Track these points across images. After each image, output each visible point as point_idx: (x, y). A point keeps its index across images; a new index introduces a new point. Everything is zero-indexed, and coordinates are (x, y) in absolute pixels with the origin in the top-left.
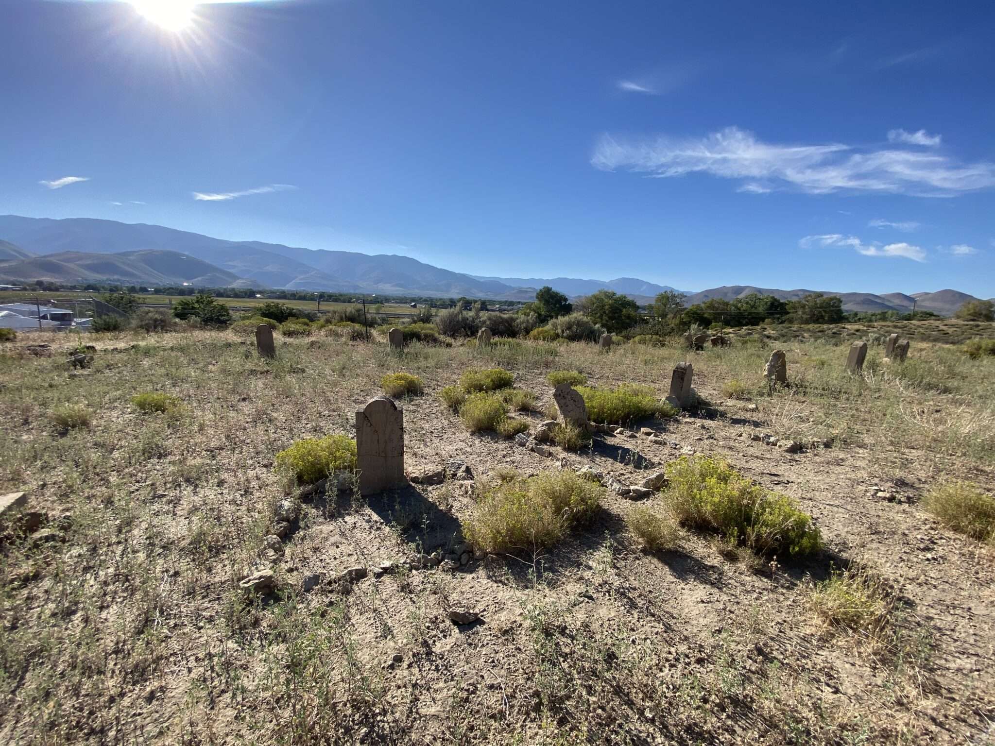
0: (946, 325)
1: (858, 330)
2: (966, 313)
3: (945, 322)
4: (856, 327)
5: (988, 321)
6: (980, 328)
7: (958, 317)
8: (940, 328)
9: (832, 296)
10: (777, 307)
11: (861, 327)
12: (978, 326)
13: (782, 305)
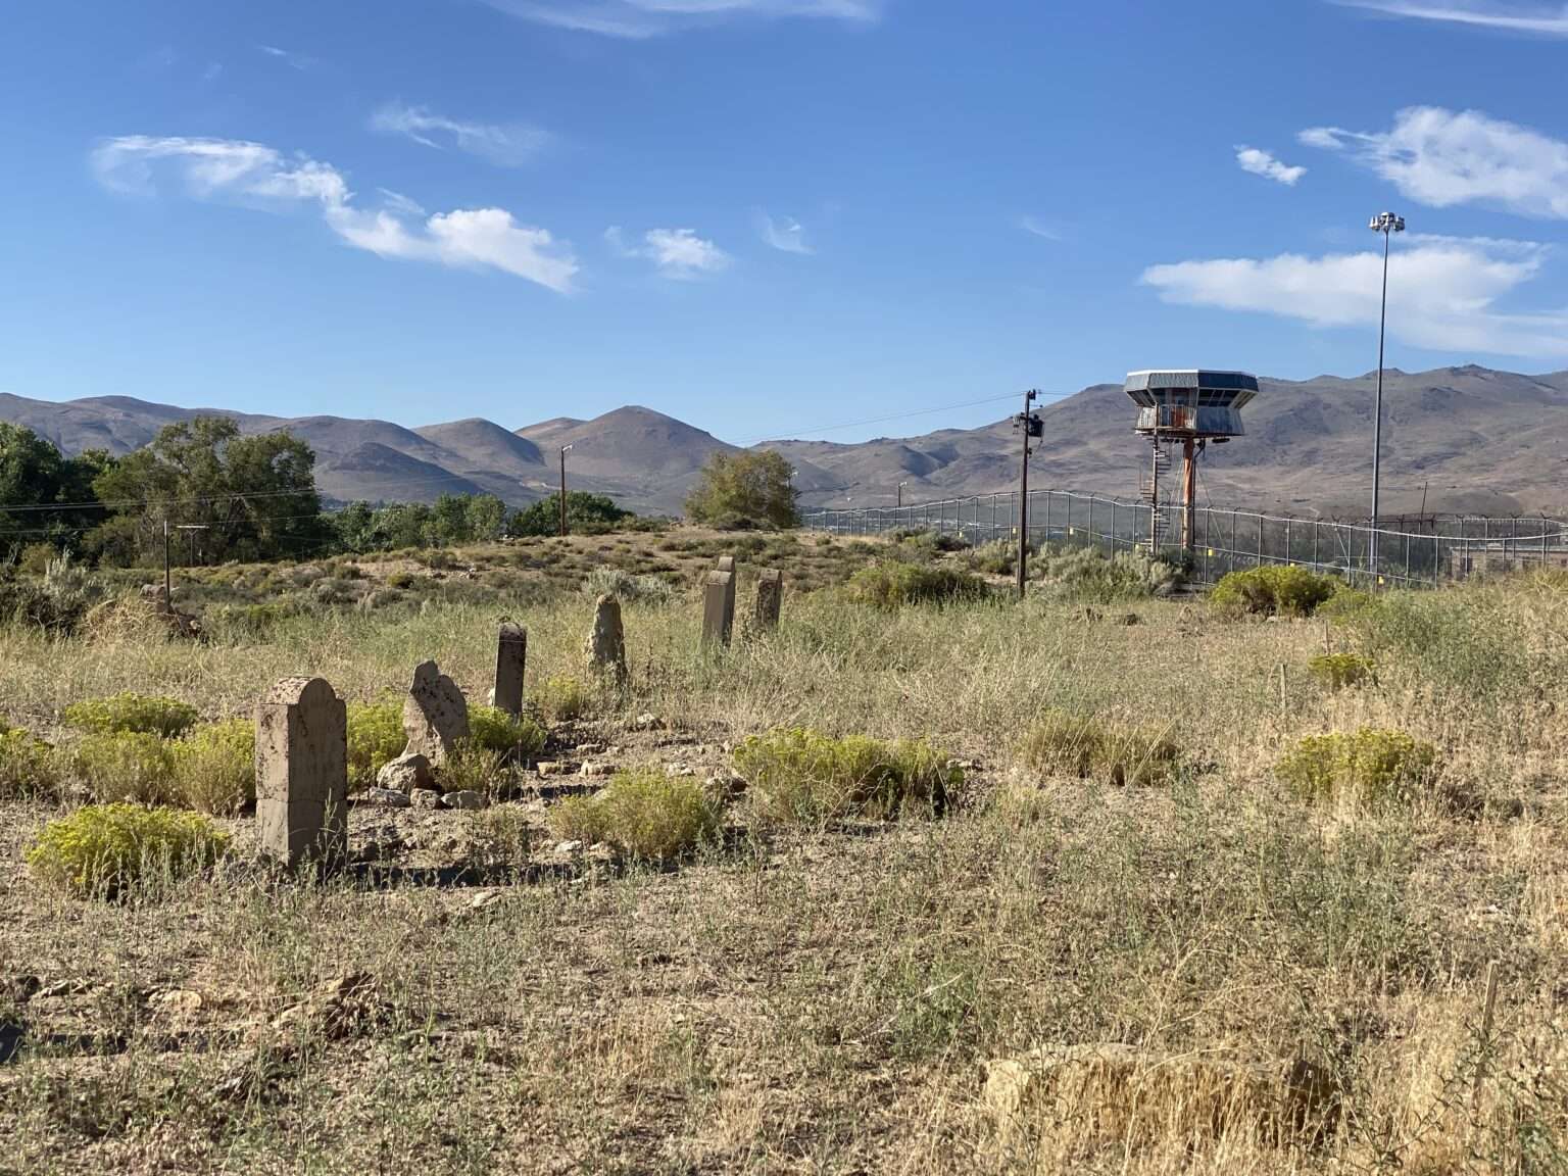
0: (670, 548)
1: (406, 583)
2: (718, 498)
3: (668, 537)
4: (398, 568)
5: (783, 527)
6: (769, 552)
7: (699, 516)
8: (657, 561)
9: (265, 430)
10: (49, 487)
11: (414, 569)
12: (760, 545)
13: (77, 475)
